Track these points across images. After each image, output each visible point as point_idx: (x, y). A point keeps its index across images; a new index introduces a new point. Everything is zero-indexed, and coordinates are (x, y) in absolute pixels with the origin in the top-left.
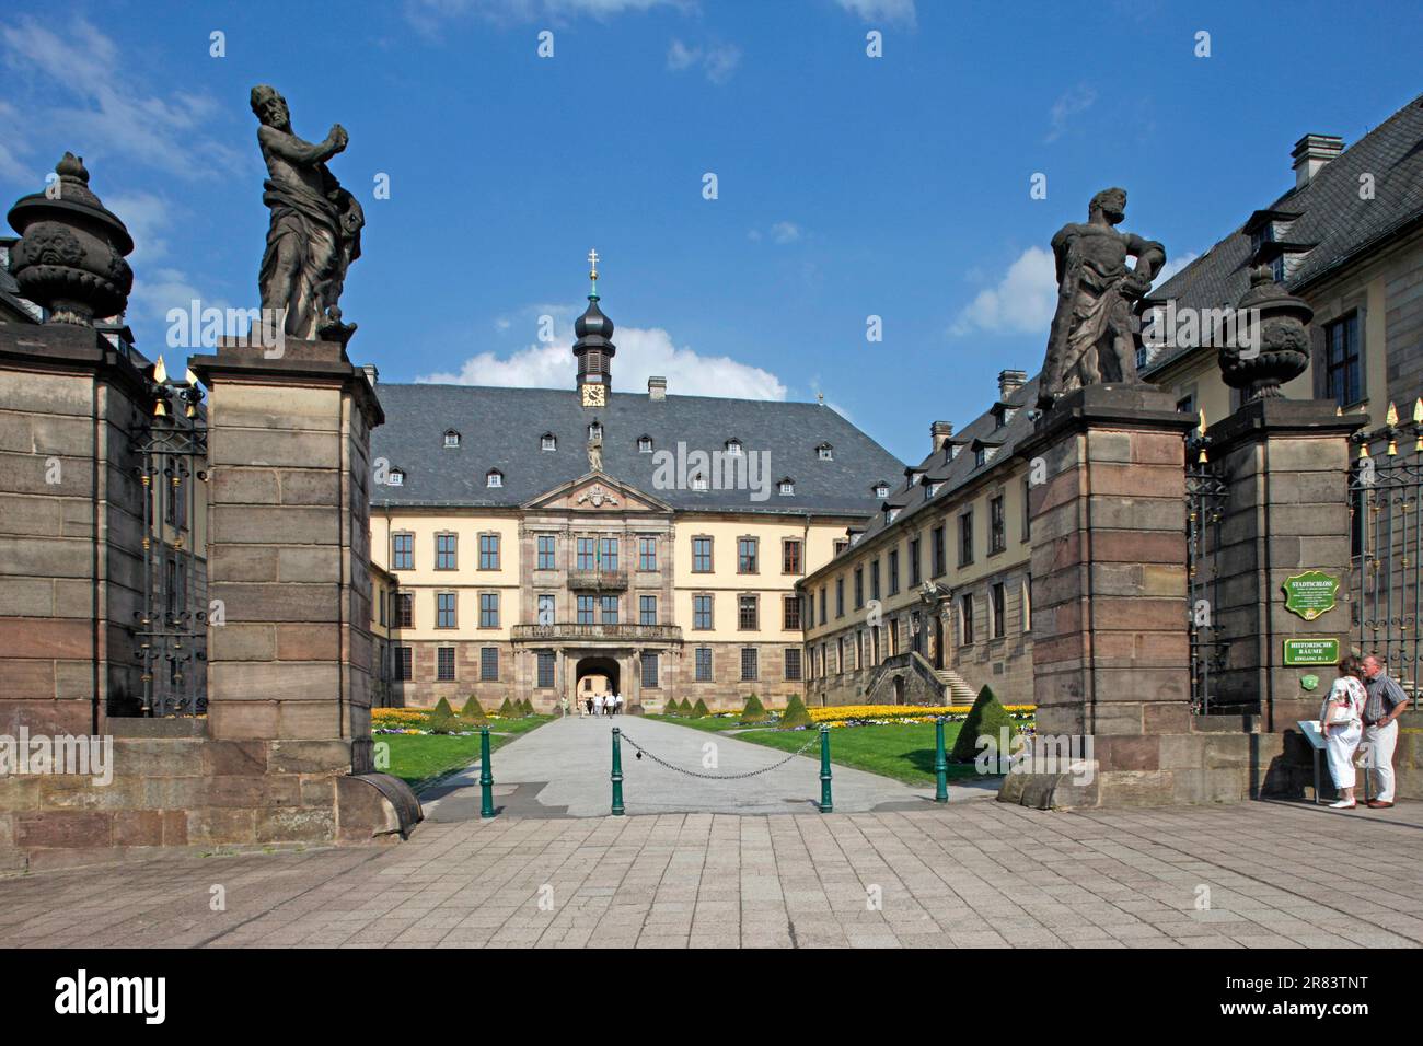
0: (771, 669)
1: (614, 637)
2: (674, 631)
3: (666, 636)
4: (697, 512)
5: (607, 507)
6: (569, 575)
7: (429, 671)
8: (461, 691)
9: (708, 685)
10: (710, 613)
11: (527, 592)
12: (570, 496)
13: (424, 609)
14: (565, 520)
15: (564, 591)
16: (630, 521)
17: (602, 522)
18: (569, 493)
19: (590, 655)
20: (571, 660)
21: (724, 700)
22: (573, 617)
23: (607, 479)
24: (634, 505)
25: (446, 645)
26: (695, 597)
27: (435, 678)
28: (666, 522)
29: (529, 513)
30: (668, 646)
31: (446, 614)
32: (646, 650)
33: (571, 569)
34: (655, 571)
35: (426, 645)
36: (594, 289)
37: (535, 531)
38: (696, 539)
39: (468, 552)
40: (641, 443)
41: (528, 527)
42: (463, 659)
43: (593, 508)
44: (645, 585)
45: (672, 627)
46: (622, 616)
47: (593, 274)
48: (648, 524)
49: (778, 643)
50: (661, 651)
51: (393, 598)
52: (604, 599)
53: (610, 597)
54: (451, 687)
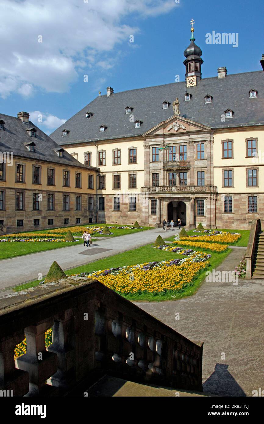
1: (181, 192)
2: (212, 188)
3: (207, 191)
4: (223, 128)
5: (181, 131)
6: (164, 163)
7: (111, 206)
8: (122, 215)
9: (230, 215)
10: (232, 178)
11: (146, 172)
12: (164, 128)
13: (109, 181)
14: (162, 139)
15: (162, 171)
16: (192, 136)
17: (179, 138)
18: (164, 126)
19: (173, 200)
20: (164, 202)
21: (238, 222)
22: (166, 182)
23: (180, 118)
24: (193, 129)
26: (224, 171)
27: (112, 209)
28: (208, 135)
29: (147, 138)
30: (209, 196)
31: (117, 184)
32: (196, 198)
33: (165, 161)
34: (204, 159)
35: (109, 196)
37: (150, 145)
38: (223, 142)
39: (125, 157)
40: (206, 99)
41: (147, 144)
43: (175, 132)
44: (199, 166)
45: (211, 186)
46: (188, 182)
48: (199, 137)
50: (205, 198)
51: (98, 177)
52: (181, 173)
53: (183, 173)
54: (118, 214)
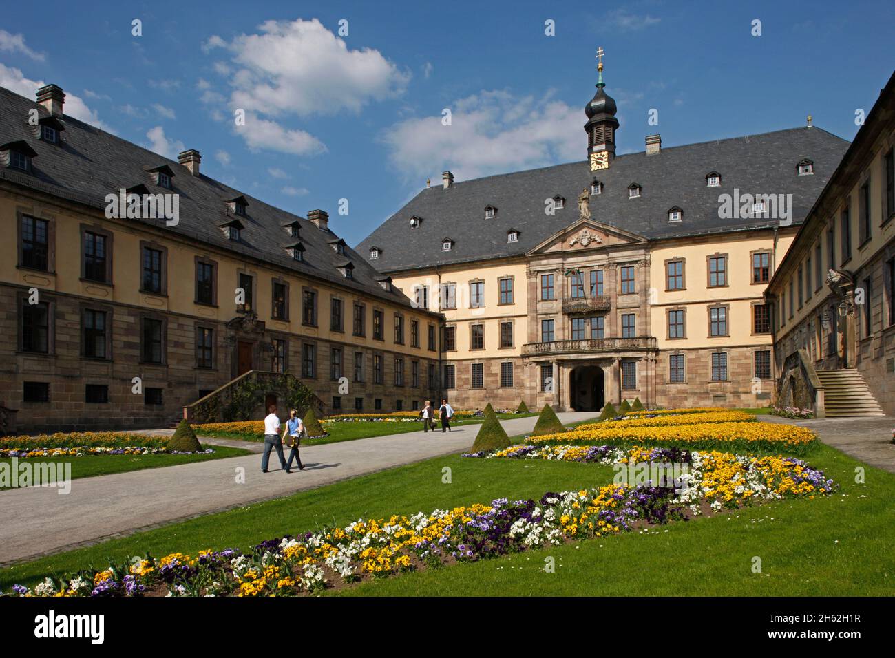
0: (740, 370)
1: (596, 349)
2: (649, 342)
3: (642, 346)
4: (668, 239)
5: (594, 245)
6: (564, 302)
7: (466, 382)
8: (488, 395)
9: (680, 386)
10: (683, 324)
11: (532, 319)
12: (564, 241)
13: (463, 337)
14: (560, 260)
15: (560, 316)
16: (612, 255)
17: (590, 258)
18: (563, 238)
19: (581, 365)
20: (565, 370)
21: (696, 398)
22: (568, 335)
23: (592, 223)
24: (615, 241)
25: (477, 362)
26: (669, 312)
27: (470, 386)
28: (642, 251)
29: (534, 258)
30: (644, 355)
31: (477, 341)
32: (623, 358)
33: (566, 297)
34: (633, 293)
35: (464, 362)
36: (600, 78)
37: (538, 272)
38: (668, 263)
39: (491, 292)
40: (631, 190)
41: (533, 269)
42: (489, 372)
43: (583, 248)
44: (625, 305)
45: (647, 338)
46: (607, 332)
47: (600, 67)
48: (626, 255)
49: (747, 346)
50: (638, 359)
51: (442, 330)
52: (593, 319)
53: (597, 318)
54: (479, 393)
